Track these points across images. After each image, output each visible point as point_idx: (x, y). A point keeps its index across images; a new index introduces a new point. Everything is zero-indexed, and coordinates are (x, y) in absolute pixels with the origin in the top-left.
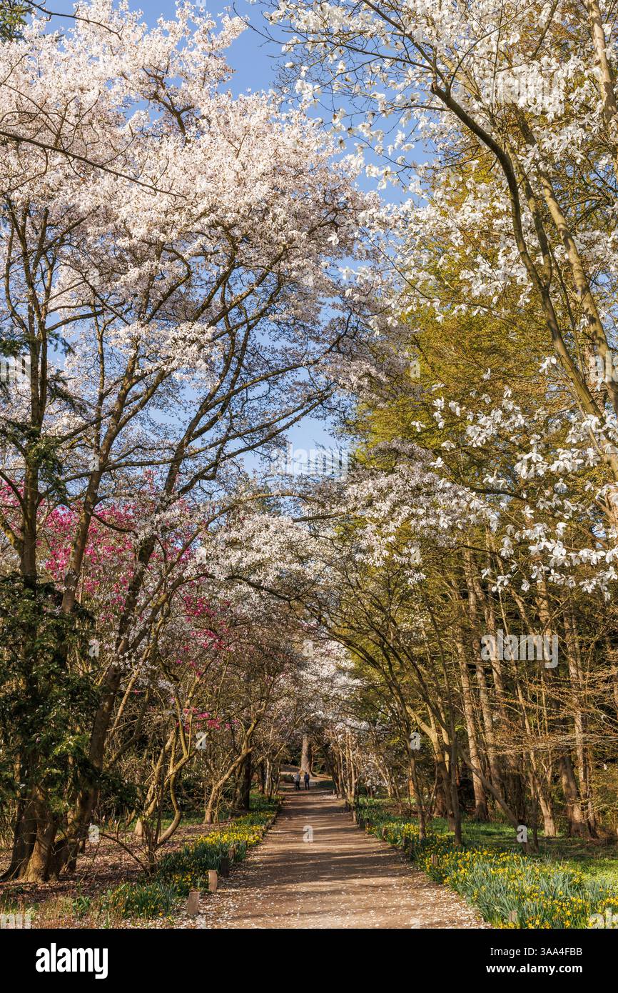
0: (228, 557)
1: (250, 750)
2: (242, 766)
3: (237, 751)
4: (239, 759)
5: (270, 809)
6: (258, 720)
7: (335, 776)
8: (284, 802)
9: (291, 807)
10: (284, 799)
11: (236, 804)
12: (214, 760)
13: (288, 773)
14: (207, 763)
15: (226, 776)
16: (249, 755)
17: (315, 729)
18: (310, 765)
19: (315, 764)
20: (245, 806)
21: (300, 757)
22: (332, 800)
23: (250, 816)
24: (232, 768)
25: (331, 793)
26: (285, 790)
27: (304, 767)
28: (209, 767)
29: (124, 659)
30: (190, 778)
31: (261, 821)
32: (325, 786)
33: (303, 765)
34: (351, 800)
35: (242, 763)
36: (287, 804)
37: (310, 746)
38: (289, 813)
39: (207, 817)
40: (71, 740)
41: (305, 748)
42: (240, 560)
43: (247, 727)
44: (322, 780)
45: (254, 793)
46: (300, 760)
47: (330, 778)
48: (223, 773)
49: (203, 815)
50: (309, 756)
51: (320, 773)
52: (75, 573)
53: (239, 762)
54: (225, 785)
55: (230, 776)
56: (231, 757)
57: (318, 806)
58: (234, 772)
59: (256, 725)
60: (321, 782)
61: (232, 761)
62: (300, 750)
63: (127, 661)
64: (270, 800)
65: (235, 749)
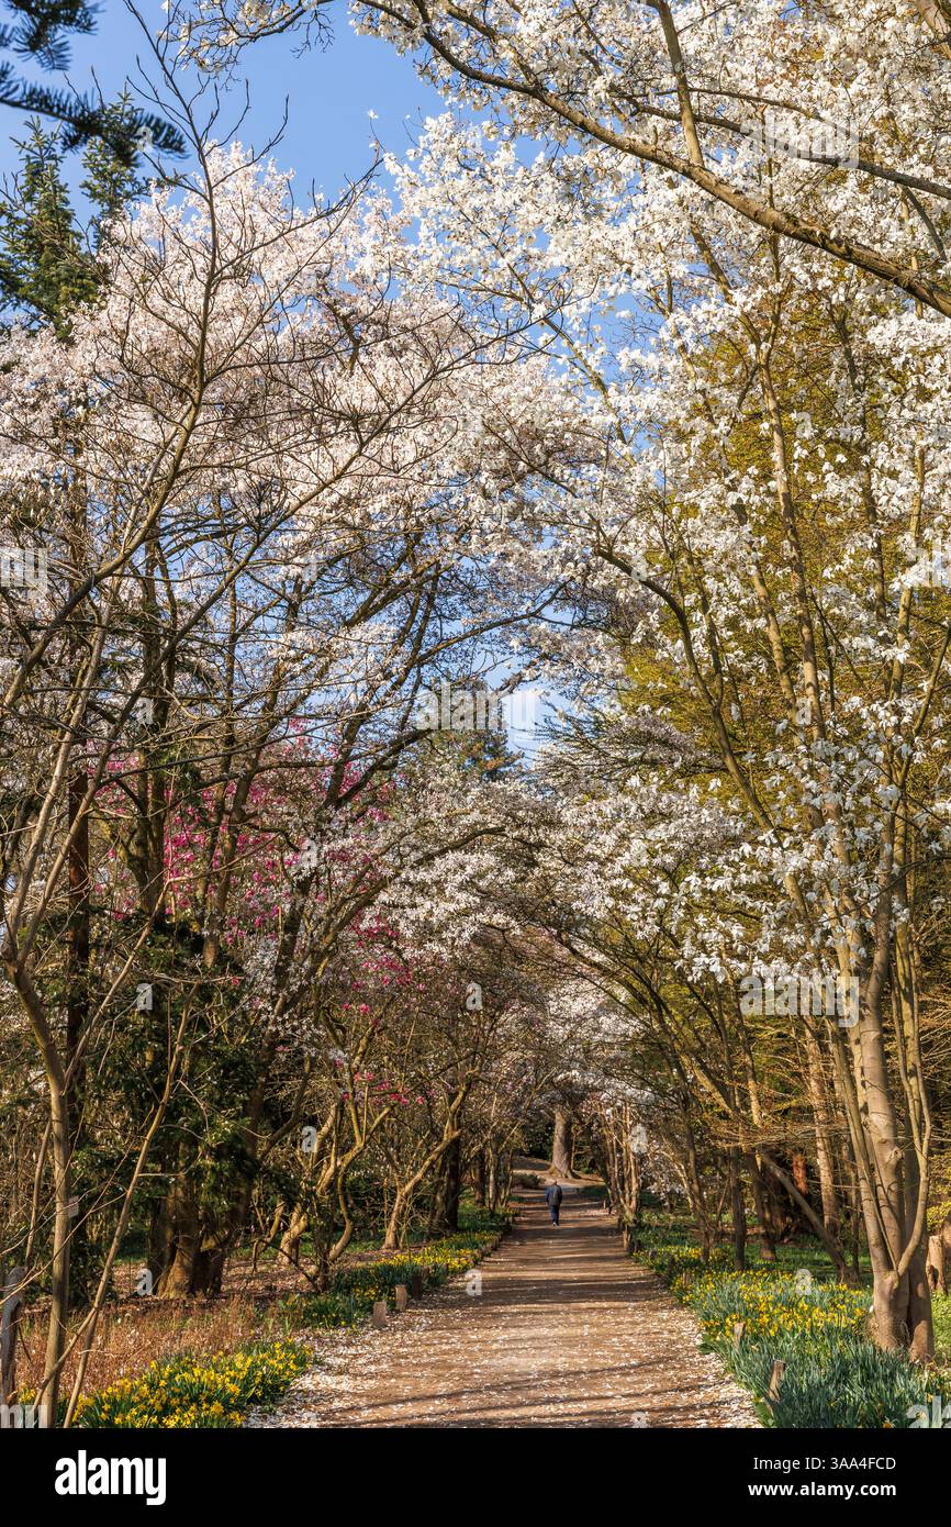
0: (414, 906)
1: (456, 1133)
2: (444, 1159)
3: (436, 1134)
4: (438, 1148)
5: (492, 1228)
6: (469, 1086)
7: (606, 1175)
8: (517, 1219)
9: (526, 1227)
10: (516, 1215)
11: (435, 1221)
12: (398, 1149)
13: (528, 1172)
14: (388, 1155)
15: (419, 1175)
16: (456, 1143)
17: (573, 1096)
18: (569, 1159)
19: (578, 1157)
20: (451, 1225)
21: (551, 1144)
22: (600, 1216)
23: (457, 1238)
24: (427, 1163)
25: (599, 1207)
26: (521, 1200)
27: (558, 1159)
28: (390, 1160)
29: (283, 1022)
30: (359, 1178)
31: (475, 1245)
32: (594, 1196)
33: (555, 1158)
34: (630, 1216)
35: (445, 1153)
36: (521, 1222)
37: (568, 1126)
38: (522, 1236)
39: (389, 1239)
40: (228, 1126)
41: (559, 1128)
42: (431, 913)
43: (452, 1097)
44: (589, 1184)
45: (467, 1205)
46: (551, 1150)
47: (601, 1182)
48: (415, 1170)
49: (382, 1237)
50: (568, 1142)
51: (587, 1173)
52: (219, 913)
53: (440, 1153)
54: (416, 1188)
55: (425, 1174)
56: (427, 1144)
57: (571, 1226)
58: (430, 1168)
59: (465, 1094)
60: (587, 1188)
61: (429, 1152)
62: (551, 1132)
63: (288, 1025)
64: (493, 1214)
65: (433, 1131)
